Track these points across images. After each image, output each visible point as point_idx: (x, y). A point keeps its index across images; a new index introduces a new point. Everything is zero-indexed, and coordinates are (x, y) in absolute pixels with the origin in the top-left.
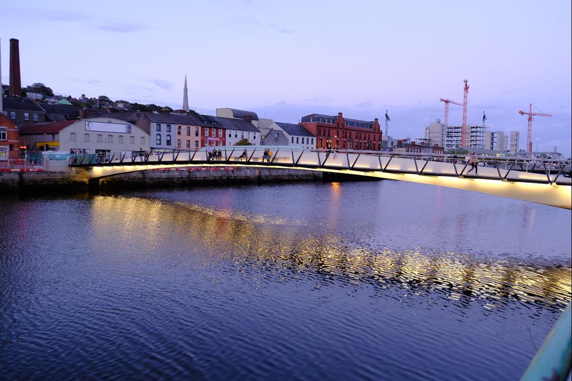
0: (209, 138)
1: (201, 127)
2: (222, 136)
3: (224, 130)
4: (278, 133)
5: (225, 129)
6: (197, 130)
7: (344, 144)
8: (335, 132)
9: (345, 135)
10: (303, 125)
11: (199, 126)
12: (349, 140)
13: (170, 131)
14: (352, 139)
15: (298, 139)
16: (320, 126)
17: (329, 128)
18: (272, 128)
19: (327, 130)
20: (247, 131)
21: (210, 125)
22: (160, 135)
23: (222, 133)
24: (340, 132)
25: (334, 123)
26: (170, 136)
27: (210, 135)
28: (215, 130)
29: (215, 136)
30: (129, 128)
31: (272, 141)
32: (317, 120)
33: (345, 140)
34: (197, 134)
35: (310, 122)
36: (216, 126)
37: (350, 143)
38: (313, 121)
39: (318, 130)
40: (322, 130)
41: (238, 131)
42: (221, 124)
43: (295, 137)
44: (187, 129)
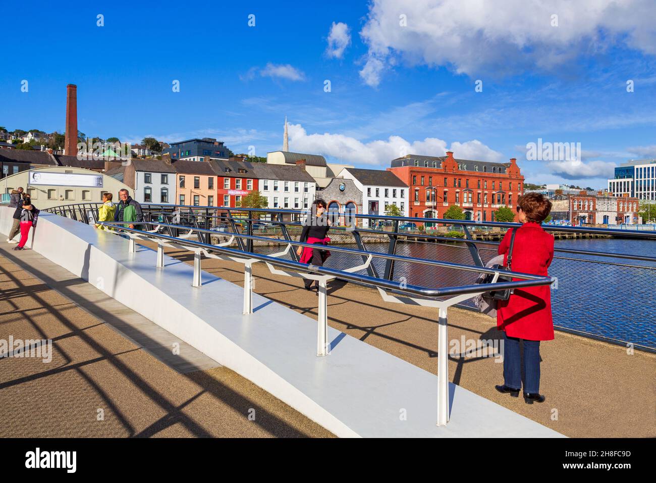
0: (232, 192)
1: (218, 176)
2: (252, 189)
3: (256, 180)
4: (347, 182)
5: (258, 179)
6: (211, 180)
7: (456, 197)
8: (441, 179)
9: (459, 184)
10: (392, 171)
11: (214, 174)
12: (465, 190)
13: (166, 183)
14: (471, 190)
15: (377, 191)
16: (414, 172)
17: (431, 174)
18: (343, 177)
19: (427, 177)
20: (293, 181)
21: (233, 173)
22: (151, 189)
23: (252, 185)
24: (450, 180)
25: (440, 167)
26: (167, 189)
27: (233, 187)
28: (241, 181)
29: (241, 188)
30: (100, 179)
31: (334, 194)
32: (411, 163)
33: (458, 190)
34: (211, 187)
35: (401, 166)
36: (244, 175)
37: (468, 195)
38: (405, 165)
39: (412, 177)
40: (419, 177)
41: (279, 181)
42: (255, 172)
43: (373, 189)
44: (195, 180)
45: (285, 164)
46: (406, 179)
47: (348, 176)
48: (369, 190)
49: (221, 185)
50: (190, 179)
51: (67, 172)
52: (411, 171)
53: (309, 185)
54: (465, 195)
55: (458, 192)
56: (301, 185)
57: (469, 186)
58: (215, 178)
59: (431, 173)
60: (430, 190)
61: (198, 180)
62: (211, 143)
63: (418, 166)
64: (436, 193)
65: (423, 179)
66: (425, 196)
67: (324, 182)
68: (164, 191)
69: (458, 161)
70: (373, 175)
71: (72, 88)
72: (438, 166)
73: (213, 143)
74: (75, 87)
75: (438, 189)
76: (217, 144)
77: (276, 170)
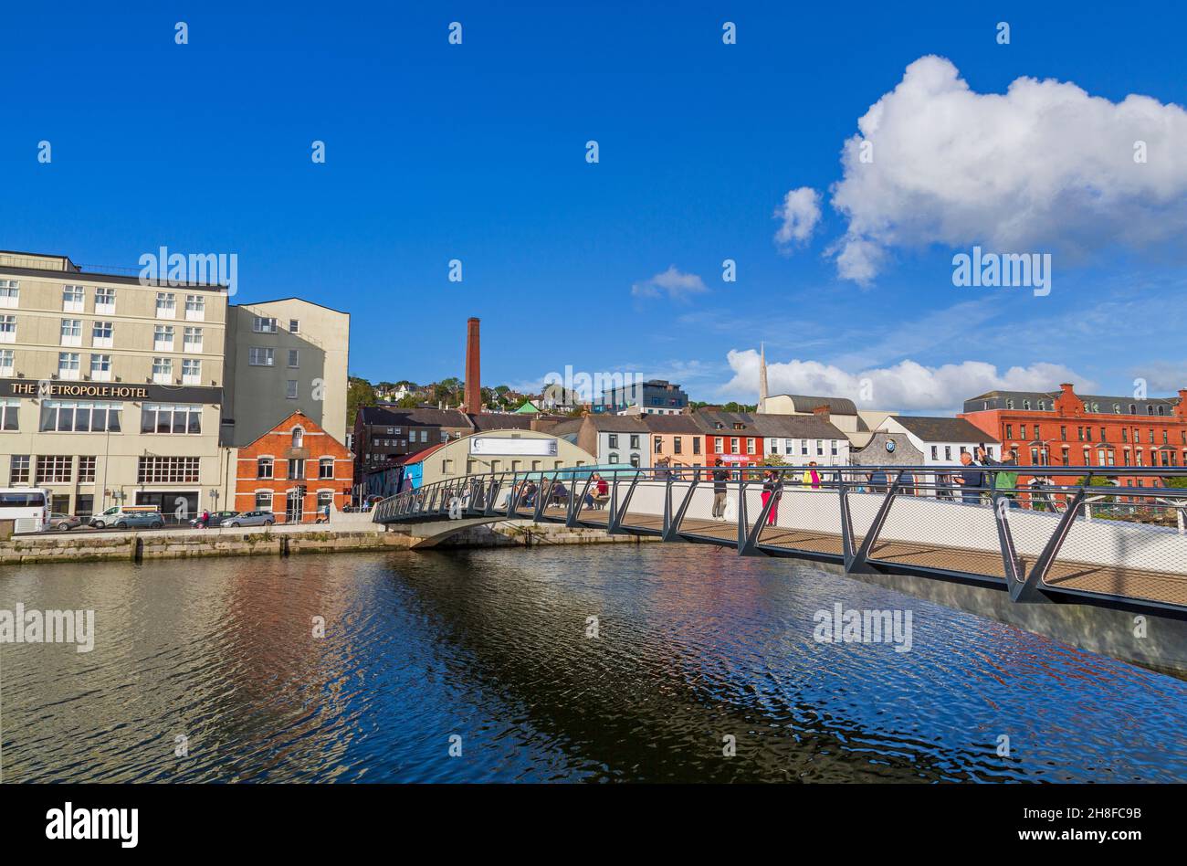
1: (707, 435)
2: (754, 453)
3: (760, 438)
4: (896, 438)
5: (763, 437)
6: (696, 441)
7: (1085, 458)
8: (1056, 428)
9: (1089, 436)
10: (966, 418)
11: (701, 433)
12: (1102, 446)
13: (638, 448)
14: (1112, 444)
15: (947, 450)
16: (1007, 418)
17: (1037, 422)
18: (887, 430)
19: (1030, 426)
20: (815, 438)
21: (727, 431)
22: (617, 456)
23: (754, 446)
24: (1072, 429)
25: (1051, 409)
26: (638, 456)
27: (728, 451)
28: (738, 441)
29: (738, 452)
30: (554, 445)
31: (879, 457)
32: (1000, 404)
33: (1086, 446)
34: (696, 450)
35: (983, 409)
36: (742, 432)
37: (1106, 454)
38: (991, 407)
39: (1005, 427)
40: (1016, 427)
41: (793, 440)
42: (756, 427)
43: (941, 447)
44: (675, 442)
45: (794, 413)
46: (994, 431)
47: (896, 428)
48: (934, 449)
49: (711, 449)
50: (668, 440)
51: (515, 437)
52: (1002, 418)
53: (840, 444)
54: (1101, 454)
55: (1088, 450)
56: (826, 445)
57: (1108, 439)
58: (703, 438)
59: (1038, 419)
60: (1038, 447)
61: (679, 442)
62: (661, 387)
63: (1012, 408)
64: (1048, 451)
65: (1023, 429)
66: (1028, 457)
67: (861, 439)
68: (635, 459)
69: (1083, 399)
70: (937, 425)
71: (474, 323)
72: (1048, 408)
73: (666, 387)
74: (478, 320)
75: (1052, 446)
76: (671, 388)
77: (786, 422)
